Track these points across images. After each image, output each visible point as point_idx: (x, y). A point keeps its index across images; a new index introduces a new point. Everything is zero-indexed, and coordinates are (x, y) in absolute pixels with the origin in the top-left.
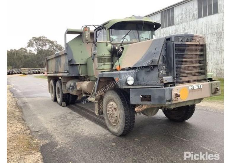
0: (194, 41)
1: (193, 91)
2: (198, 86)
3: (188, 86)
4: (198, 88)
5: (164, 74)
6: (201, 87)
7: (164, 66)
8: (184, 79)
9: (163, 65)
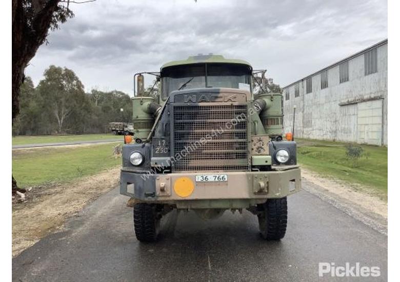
0: (221, 99)
1: (205, 185)
2: (218, 176)
3: (193, 176)
4: (217, 180)
5: (164, 153)
6: (226, 180)
7: (164, 141)
8: (193, 163)
9: (162, 139)
